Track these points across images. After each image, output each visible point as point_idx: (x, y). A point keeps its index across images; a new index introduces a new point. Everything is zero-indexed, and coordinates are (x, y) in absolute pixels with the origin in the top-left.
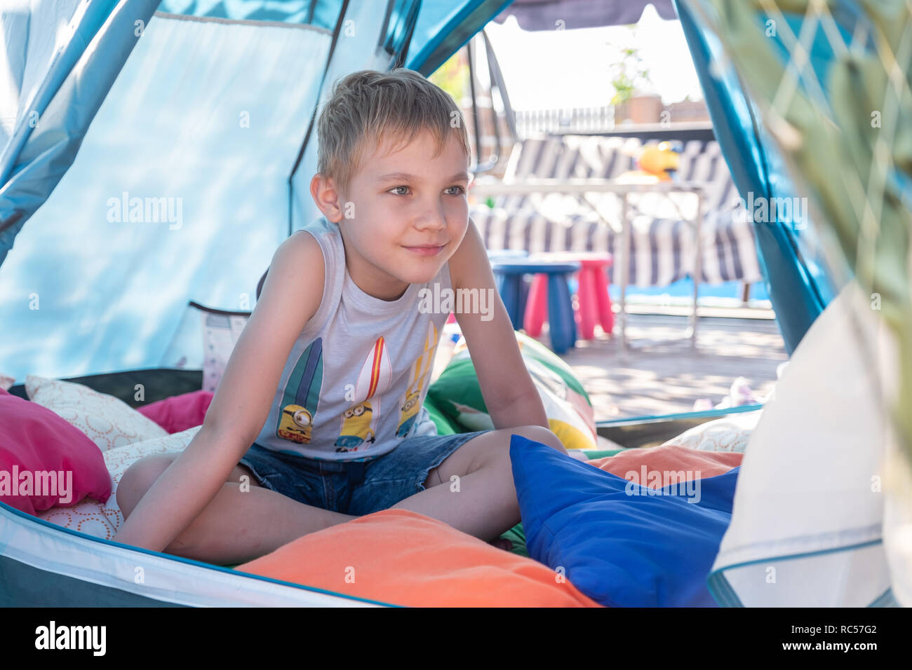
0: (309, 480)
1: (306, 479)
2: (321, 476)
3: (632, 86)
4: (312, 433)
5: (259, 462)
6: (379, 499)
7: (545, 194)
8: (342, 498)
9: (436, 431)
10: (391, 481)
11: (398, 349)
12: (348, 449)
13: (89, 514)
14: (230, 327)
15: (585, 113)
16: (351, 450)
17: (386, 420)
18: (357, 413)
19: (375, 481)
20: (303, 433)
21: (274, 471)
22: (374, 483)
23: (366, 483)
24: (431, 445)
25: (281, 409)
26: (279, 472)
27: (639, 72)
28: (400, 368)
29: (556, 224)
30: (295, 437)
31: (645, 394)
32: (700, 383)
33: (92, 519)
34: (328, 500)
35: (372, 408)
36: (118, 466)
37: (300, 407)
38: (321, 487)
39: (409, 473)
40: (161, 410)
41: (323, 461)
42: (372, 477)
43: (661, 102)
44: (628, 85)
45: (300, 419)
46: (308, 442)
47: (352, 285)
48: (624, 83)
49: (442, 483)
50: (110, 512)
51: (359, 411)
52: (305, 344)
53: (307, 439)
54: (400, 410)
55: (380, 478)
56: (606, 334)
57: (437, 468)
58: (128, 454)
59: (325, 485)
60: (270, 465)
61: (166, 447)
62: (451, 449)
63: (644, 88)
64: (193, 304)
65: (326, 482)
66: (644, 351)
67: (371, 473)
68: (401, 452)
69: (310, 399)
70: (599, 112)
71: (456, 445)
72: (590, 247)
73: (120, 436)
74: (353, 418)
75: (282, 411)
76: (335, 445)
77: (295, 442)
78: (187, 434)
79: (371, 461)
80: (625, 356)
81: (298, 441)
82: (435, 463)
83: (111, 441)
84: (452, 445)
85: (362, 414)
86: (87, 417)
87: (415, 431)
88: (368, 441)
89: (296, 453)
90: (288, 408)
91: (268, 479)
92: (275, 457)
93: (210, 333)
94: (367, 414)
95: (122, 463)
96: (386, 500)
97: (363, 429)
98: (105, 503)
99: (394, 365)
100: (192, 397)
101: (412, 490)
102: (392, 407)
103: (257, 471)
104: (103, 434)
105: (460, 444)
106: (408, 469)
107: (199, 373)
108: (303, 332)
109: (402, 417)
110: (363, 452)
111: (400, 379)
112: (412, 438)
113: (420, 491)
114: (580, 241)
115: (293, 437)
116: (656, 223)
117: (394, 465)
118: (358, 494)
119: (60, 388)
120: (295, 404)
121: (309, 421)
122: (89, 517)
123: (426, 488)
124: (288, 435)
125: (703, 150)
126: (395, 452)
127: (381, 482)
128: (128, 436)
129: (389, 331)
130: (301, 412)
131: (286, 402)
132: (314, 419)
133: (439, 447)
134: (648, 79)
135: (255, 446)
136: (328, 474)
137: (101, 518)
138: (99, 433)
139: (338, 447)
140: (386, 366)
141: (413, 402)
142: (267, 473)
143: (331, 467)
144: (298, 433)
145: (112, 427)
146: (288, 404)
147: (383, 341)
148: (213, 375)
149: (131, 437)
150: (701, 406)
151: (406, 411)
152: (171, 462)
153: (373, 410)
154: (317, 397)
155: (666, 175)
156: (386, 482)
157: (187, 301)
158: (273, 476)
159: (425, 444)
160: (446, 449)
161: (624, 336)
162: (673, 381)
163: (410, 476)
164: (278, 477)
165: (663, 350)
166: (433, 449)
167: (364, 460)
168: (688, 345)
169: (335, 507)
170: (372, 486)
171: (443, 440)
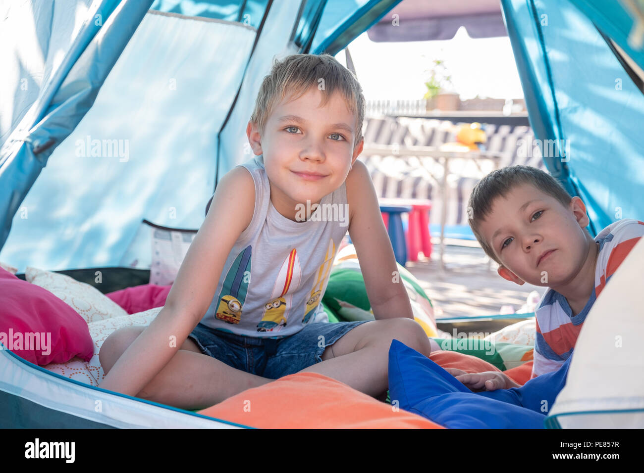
0: (236, 351)
1: (234, 350)
2: (244, 348)
3: (439, 86)
4: (241, 317)
5: (201, 336)
6: (286, 367)
7: (383, 156)
8: (259, 365)
9: (328, 320)
10: (297, 355)
11: (306, 259)
12: (267, 329)
13: (77, 369)
14: (171, 239)
15: (405, 104)
16: (268, 330)
17: (295, 311)
18: (275, 306)
19: (285, 354)
20: (234, 316)
21: (212, 343)
22: (284, 355)
23: (277, 355)
24: (327, 329)
25: (220, 297)
26: (215, 344)
27: (444, 77)
28: (308, 272)
29: (391, 178)
30: (229, 319)
31: (460, 301)
32: (499, 295)
33: (80, 373)
34: (249, 366)
35: (286, 302)
36: (98, 335)
37: (234, 298)
38: (245, 356)
39: (311, 349)
40: (122, 296)
41: (247, 337)
42: (282, 351)
43: (459, 98)
44: (436, 86)
45: (233, 306)
46: (238, 323)
47: (273, 210)
48: (433, 84)
49: (334, 357)
50: (92, 368)
51: (277, 304)
52: (239, 250)
53: (237, 321)
54: (306, 303)
55: (288, 352)
56: (427, 258)
57: (331, 346)
58: (105, 326)
59: (247, 355)
60: (209, 338)
61: (133, 322)
62: (342, 333)
63: (447, 88)
64: (145, 222)
65: (249, 353)
66: (455, 271)
67: (282, 348)
68: (304, 334)
69: (241, 292)
70: (415, 103)
71: (345, 330)
72: (414, 195)
73: (96, 313)
74: (272, 309)
75: (221, 299)
76: (257, 326)
77: (229, 322)
78: (147, 313)
79: (282, 339)
80: (442, 274)
81: (231, 322)
82: (330, 343)
83: (90, 317)
84: (343, 330)
85: (279, 307)
86: (73, 299)
87: (314, 319)
88: (281, 325)
89: (228, 330)
90: (225, 297)
91: (208, 349)
92: (212, 333)
93: (156, 243)
94: (283, 306)
95: (101, 333)
96: (292, 368)
97: (278, 317)
98: (89, 362)
99: (304, 270)
100: (144, 288)
101: (312, 361)
102: (300, 302)
103: (200, 342)
104: (84, 311)
105: (349, 329)
106: (310, 346)
107: (148, 272)
108: (238, 241)
109: (307, 309)
110: (277, 332)
111: (307, 281)
112: (312, 324)
113: (318, 362)
114: (407, 191)
115: (227, 318)
116: (461, 181)
117: (299, 343)
118: (271, 362)
119: (51, 277)
120: (230, 295)
121: (239, 308)
122: (78, 371)
123: (323, 361)
124: (223, 317)
125: (496, 131)
126: (300, 333)
127: (289, 355)
128: (102, 314)
129: (299, 245)
130: (234, 301)
131: (223, 293)
132: (243, 307)
133: (334, 331)
134: (451, 82)
135: (200, 325)
136: (250, 347)
137: (86, 372)
138: (81, 310)
139: (259, 328)
140: (297, 270)
141: (316, 299)
142: (207, 344)
143: (253, 342)
144: (231, 316)
145: (91, 306)
146: (225, 295)
147: (295, 251)
148: (158, 274)
149: (104, 315)
150: (505, 311)
151: (310, 304)
152: (141, 332)
153: (287, 304)
154: (246, 290)
155: (475, 146)
156: (293, 354)
157: (141, 219)
158: (212, 346)
159: (322, 329)
160: (338, 333)
161: (441, 260)
162: (479, 293)
163: (312, 351)
164: (215, 347)
165: (468, 271)
166: (329, 332)
167: (277, 338)
168: (485, 268)
169: (253, 371)
170: (282, 357)
171: (336, 326)
